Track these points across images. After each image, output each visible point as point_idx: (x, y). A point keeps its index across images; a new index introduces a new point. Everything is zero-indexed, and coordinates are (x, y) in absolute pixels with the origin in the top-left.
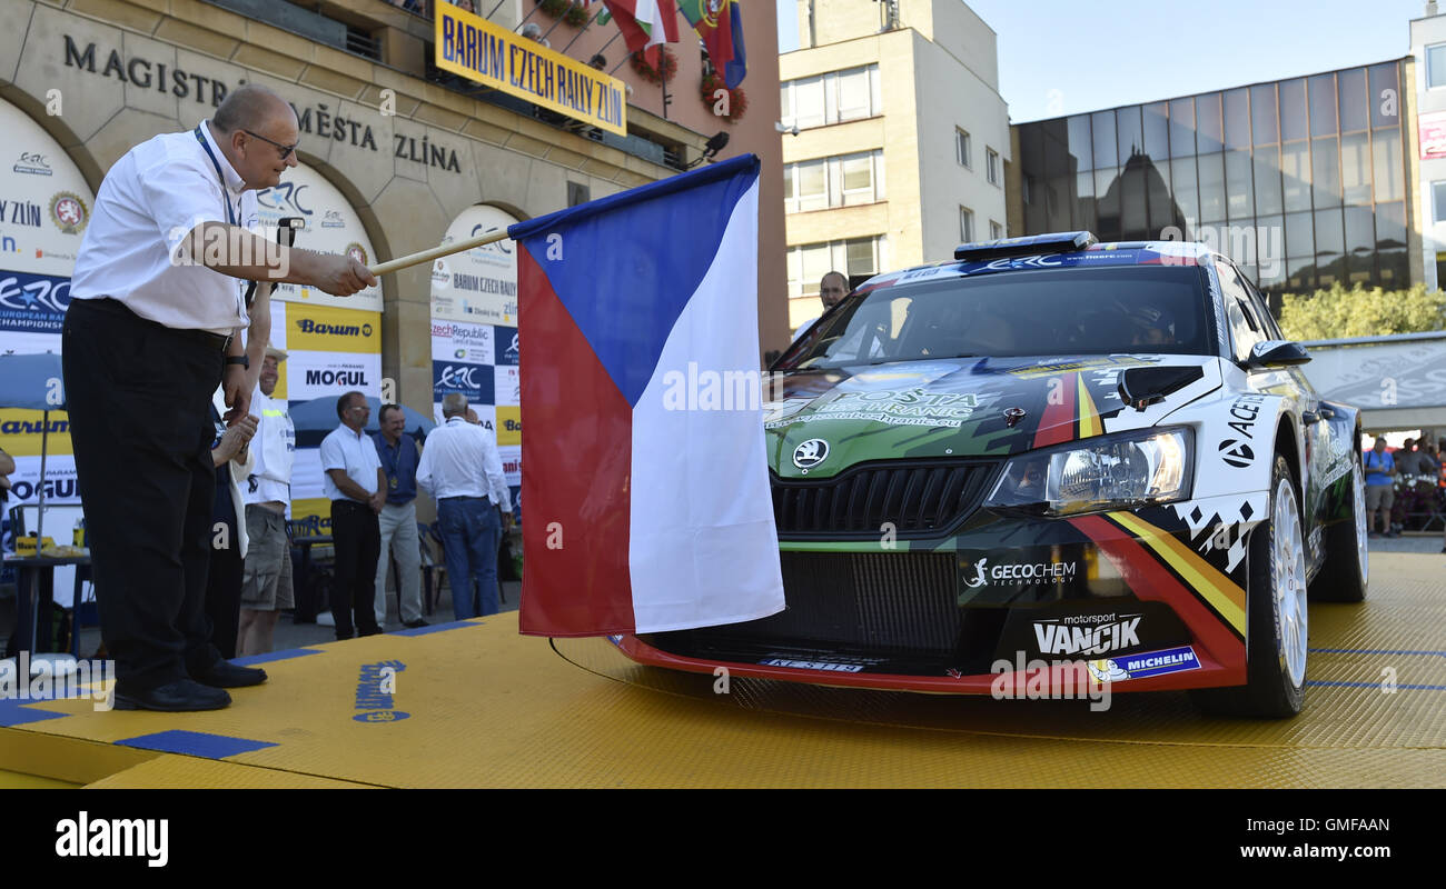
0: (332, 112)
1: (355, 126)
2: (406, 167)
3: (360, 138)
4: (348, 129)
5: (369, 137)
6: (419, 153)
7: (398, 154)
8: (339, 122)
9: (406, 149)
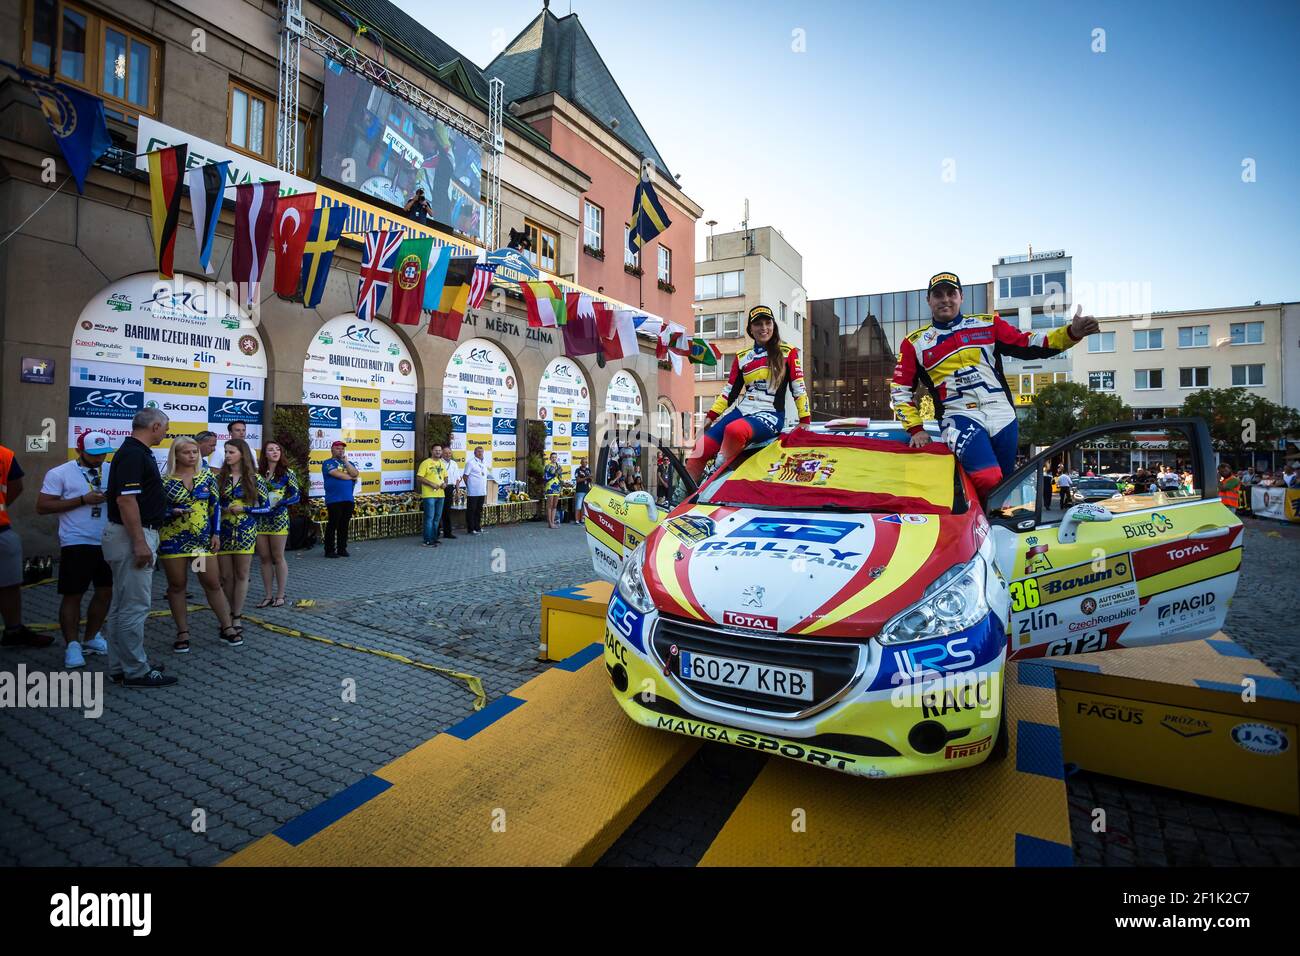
0: (502, 321)
1: (511, 326)
2: (531, 342)
3: (513, 331)
4: (508, 327)
5: (516, 330)
6: (536, 336)
7: (528, 337)
8: (505, 324)
9: (531, 335)
